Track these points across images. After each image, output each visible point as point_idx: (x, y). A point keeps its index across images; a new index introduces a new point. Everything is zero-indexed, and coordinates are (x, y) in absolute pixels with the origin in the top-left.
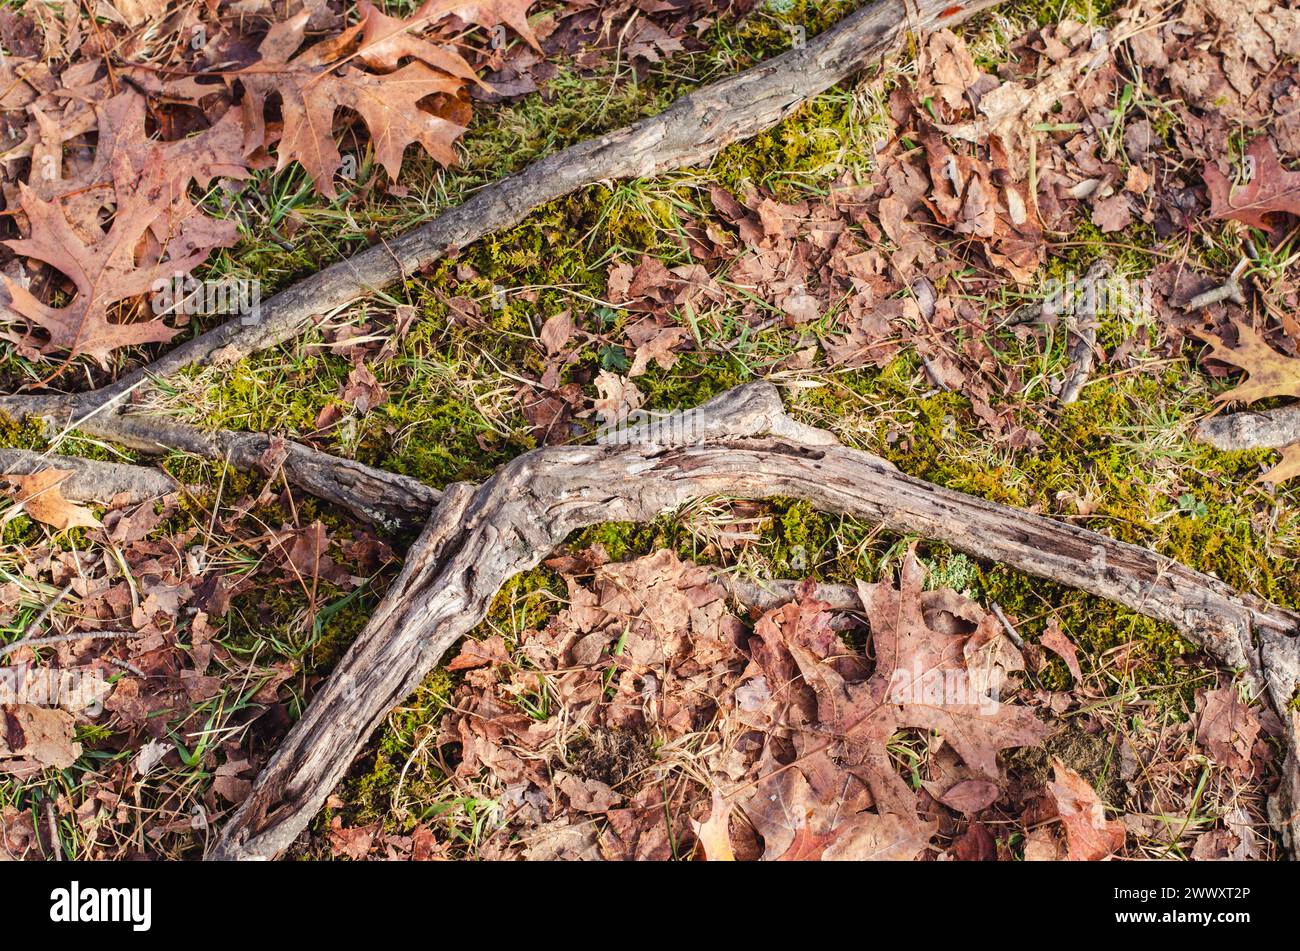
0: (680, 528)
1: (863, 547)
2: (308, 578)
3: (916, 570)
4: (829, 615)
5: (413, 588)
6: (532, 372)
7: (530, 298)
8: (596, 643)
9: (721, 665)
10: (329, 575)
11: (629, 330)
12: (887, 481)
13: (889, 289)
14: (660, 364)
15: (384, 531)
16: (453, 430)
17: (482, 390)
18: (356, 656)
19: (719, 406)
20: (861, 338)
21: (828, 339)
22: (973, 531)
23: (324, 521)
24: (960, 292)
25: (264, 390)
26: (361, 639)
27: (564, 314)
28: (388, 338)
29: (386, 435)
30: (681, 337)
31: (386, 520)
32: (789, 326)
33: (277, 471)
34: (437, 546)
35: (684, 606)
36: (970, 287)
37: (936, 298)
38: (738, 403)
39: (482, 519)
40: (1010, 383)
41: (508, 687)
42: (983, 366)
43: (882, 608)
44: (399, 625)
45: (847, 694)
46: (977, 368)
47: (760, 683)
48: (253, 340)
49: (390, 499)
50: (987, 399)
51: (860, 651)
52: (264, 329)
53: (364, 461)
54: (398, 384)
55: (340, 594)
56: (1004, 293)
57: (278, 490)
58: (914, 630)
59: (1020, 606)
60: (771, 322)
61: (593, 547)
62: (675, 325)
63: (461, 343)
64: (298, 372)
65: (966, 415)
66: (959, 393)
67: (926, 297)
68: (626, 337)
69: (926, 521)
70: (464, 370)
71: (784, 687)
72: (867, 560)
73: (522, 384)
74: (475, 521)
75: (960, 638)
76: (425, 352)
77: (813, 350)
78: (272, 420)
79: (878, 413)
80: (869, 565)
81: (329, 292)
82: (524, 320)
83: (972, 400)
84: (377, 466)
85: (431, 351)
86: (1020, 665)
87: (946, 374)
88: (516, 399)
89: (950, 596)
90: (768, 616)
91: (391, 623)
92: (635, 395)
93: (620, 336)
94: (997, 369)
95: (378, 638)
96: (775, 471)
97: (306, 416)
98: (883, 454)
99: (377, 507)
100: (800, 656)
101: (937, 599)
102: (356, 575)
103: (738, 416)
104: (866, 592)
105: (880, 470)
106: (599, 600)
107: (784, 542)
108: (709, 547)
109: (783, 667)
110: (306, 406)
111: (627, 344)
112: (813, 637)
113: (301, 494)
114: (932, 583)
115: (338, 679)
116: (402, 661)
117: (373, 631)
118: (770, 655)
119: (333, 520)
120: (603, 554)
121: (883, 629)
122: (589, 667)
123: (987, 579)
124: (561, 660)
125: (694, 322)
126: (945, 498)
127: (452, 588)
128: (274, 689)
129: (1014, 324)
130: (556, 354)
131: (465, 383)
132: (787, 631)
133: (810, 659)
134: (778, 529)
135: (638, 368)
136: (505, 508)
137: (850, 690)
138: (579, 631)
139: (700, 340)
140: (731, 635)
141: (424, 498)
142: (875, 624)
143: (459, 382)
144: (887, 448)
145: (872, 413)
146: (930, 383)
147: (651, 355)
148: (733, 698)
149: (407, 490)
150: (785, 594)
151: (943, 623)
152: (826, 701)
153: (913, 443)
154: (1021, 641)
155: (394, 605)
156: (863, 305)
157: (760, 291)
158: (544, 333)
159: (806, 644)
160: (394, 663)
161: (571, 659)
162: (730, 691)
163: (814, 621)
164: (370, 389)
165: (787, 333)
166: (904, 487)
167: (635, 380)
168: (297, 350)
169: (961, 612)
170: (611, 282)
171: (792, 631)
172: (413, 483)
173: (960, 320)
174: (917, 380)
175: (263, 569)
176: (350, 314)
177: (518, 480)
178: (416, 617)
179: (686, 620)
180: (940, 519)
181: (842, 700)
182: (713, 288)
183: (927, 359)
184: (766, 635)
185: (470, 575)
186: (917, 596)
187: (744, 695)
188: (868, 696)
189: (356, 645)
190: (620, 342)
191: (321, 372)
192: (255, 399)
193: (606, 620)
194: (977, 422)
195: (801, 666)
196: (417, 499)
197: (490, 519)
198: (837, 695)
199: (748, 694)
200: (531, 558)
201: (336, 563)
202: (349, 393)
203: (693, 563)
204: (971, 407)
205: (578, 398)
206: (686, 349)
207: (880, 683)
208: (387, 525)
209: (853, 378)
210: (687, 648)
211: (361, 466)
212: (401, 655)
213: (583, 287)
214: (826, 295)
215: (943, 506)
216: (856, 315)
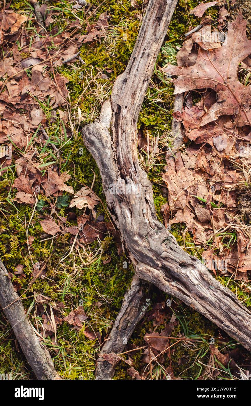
0: (151, 171)
1: (159, 90)
2: (170, 342)
3: (169, 69)
4: (186, 108)
5: (186, 292)
6: (70, 239)
7: (32, 240)
8: (200, 211)
9: (207, 157)
10: (169, 332)
11: (48, 194)
12: (131, 78)
13: (26, 79)
14: (67, 180)
15: (151, 306)
16: (100, 275)
17: (78, 262)
18: (216, 318)
19: (98, 150)
20: (52, 91)
21: (53, 105)
22: (156, 40)
23: (144, 335)
24: (28, 47)
25: (75, 364)
26: (208, 315)
27: (42, 224)
28: (51, 307)
29: (102, 307)
30: (53, 170)
31: (146, 305)
32: (46, 123)
33: (119, 356)
34: (167, 280)
35: (184, 171)
36: (25, 43)
37: (32, 57)
38: (97, 141)
39: (158, 259)
40: (76, 26)
41: (221, 250)
42: (67, 37)
43: (185, 84)
44: (203, 298)
45: (222, 102)
46: (68, 40)
47: (215, 140)
48: (50, 370)
49: (138, 303)
50: (83, 36)
51: (202, 95)
52: (45, 365)
53: (115, 316)
54: (73, 302)
55: (179, 326)
56: (29, 28)
57: (127, 357)
58: (196, 71)
59: (183, 26)
60: (44, 130)
61: (163, 210)
62: (47, 172)
63: (54, 272)
64: (66, 348)
65: (91, 45)
66: (79, 49)
67: (31, 62)
68: (52, 196)
69: (152, 60)
70: (68, 271)
71: (218, 129)
72: (164, 89)
73: (76, 244)
74: (158, 262)
75: (200, 51)
76: (57, 289)
77: (59, 111)
78: (90, 360)
79: (93, 83)
80: (166, 89)
81: (29, 334)
82: (43, 242)
83: (84, 42)
84: (118, 310)
85: (57, 286)
86: (209, 27)
87: (70, 54)
88: (83, 247)
89: (180, 54)
90: (187, 134)
91: (202, 302)
92: (85, 191)
93: (52, 198)
94: (68, 31)
95: (208, 308)
96: (130, 125)
97: (89, 344)
98: (113, 81)
99: (140, 310)
100: (205, 121)
101: (181, 60)
102: (170, 319)
103: (104, 142)
104: (179, 90)
105: (125, 81)
106: (180, 209)
107: (156, 125)
108: (159, 159)
109: (209, 129)
110: (84, 344)
111: (56, 195)
112: (196, 116)
113: (129, 346)
114: (173, 62)
115: (226, 326)
116: (219, 297)
117: (204, 310)
118: (204, 135)
119: (143, 330)
120: (165, 206)
121: (195, 84)
122: (211, 214)
123: (172, 39)
124: (206, 227)
125: (44, 165)
126: (139, 52)
127: (188, 273)
128: (223, 356)
129: (45, 25)
130: (61, 228)
131: (76, 270)
132: (193, 127)
133: (207, 117)
134: (151, 127)
135: (70, 190)
136: (153, 248)
137: (221, 100)
138: (194, 218)
139: (54, 162)
140: (194, 152)
141: (138, 288)
142: (192, 88)
143: (75, 273)
144: (110, 79)
145: (93, 85)
146: (75, 61)
147: (63, 184)
148: (221, 152)
149: (134, 296)
150: (179, 126)
151: (192, 58)
152: (225, 111)
153: (108, 67)
154: (200, 26)
155: (194, 300)
156: (35, 90)
157: (29, 135)
158: (51, 233)
159: (199, 119)
160: (220, 300)
161: (208, 222)
162: (218, 153)
163: (189, 115)
164: (76, 314)
165: (49, 123)
166: (134, 71)
167: (76, 191)
168: (55, 349)
169: (189, 49)
170: (26, 202)
171: (193, 125)
172: (130, 293)
173: (43, 47)
174: (74, 66)
175: (162, 362)
176: (37, 324)
177: (140, 242)
178: (200, 290)
179: (189, 171)
180: (151, 54)
181: (225, 104)
182: (28, 156)
183: (64, 61)
184: (196, 136)
185: (183, 265)
186: (180, 68)
187: (220, 147)
188: (224, 92)
189: (211, 318)
190: (55, 199)
191: (67, 338)
192: (79, 368)
193: (189, 206)
194: (95, 40)
195: (210, 121)
196: (138, 291)
197: (158, 255)
198: (223, 106)
199: (220, 144)
200: (172, 237)
201: (164, 329)
202: (78, 324)
203: (166, 166)
204: (88, 43)
205: (84, 218)
206: (58, 168)
207: (219, 87)
208: (148, 305)
209: (73, 94)
210: (201, 171)
211: (118, 318)
212: (217, 297)
213: (27, 215)
214: (30, 105)
215: (143, 53)
216: (39, 93)
